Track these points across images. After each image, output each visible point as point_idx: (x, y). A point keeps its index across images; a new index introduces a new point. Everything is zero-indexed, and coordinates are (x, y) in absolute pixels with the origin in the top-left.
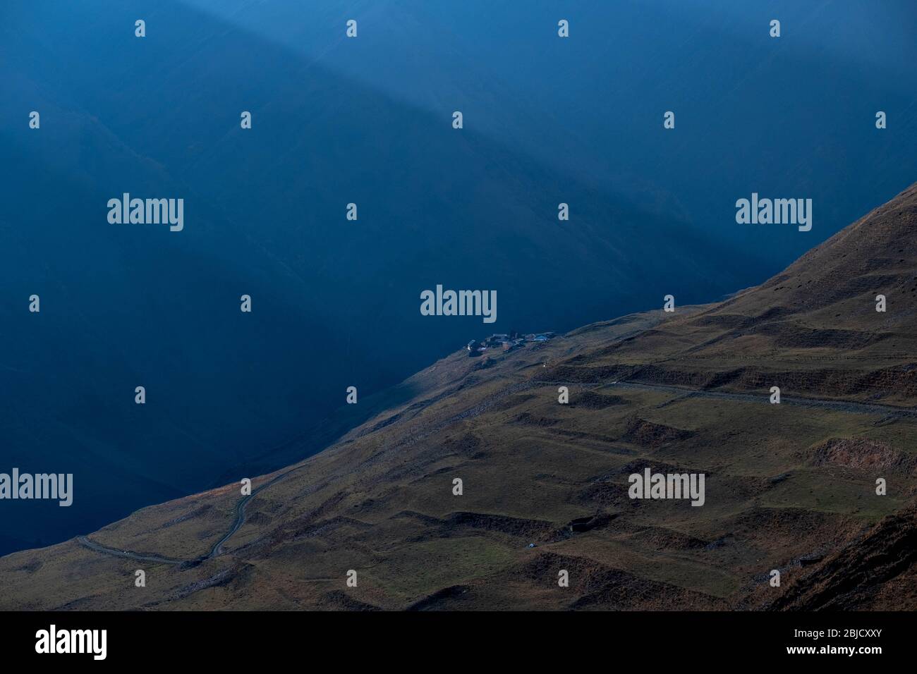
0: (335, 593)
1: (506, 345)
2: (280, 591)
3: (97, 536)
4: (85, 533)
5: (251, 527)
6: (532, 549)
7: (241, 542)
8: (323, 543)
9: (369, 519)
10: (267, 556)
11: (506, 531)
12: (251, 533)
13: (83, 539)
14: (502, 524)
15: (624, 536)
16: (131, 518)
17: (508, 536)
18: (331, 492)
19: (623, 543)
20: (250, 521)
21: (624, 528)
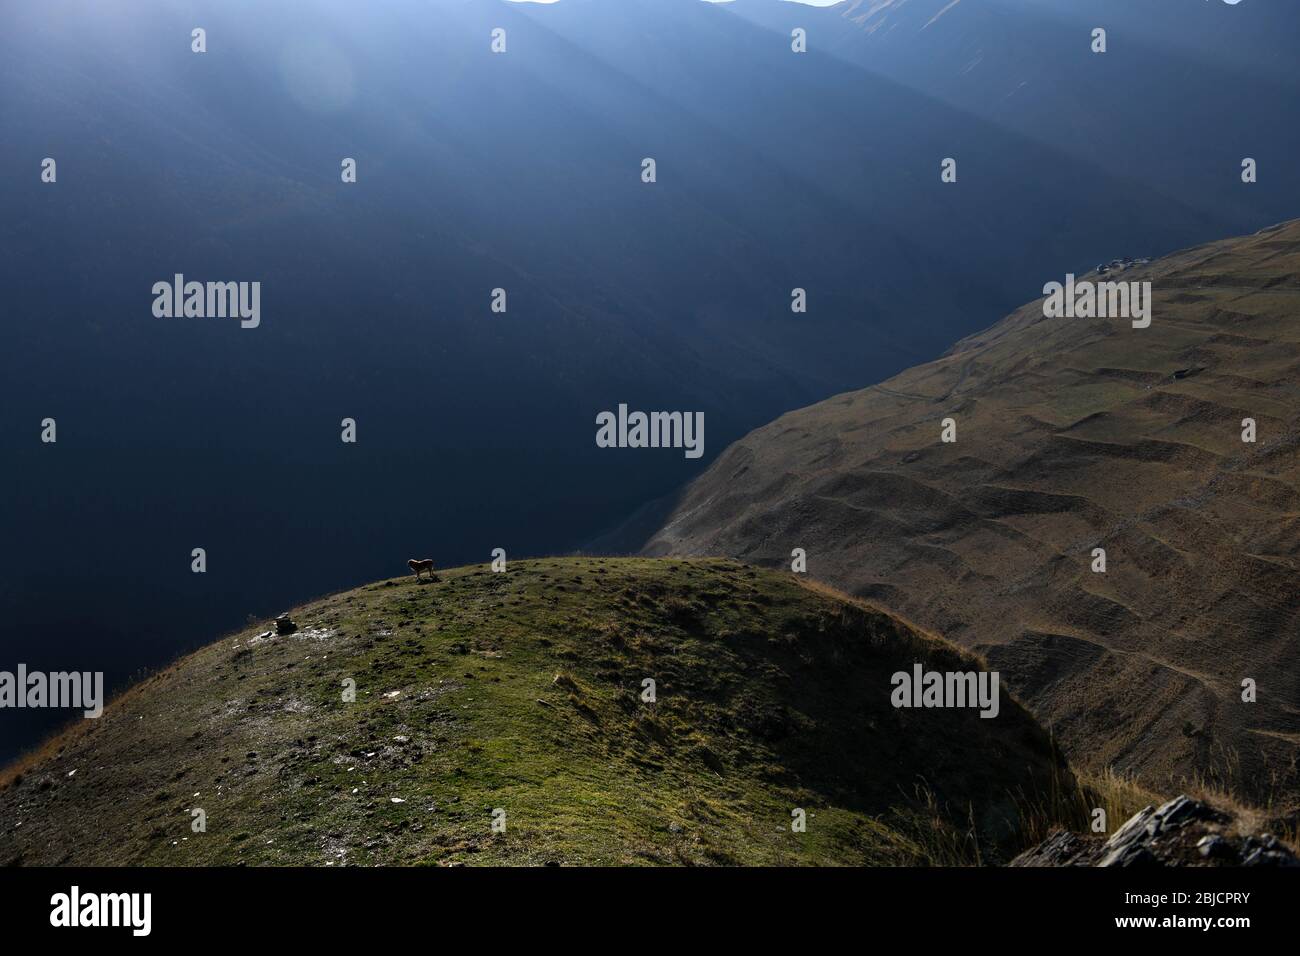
0: (1026, 416)
1: (1122, 266)
2: (993, 415)
3: (884, 385)
4: (876, 383)
5: (972, 379)
6: (1149, 390)
7: (968, 387)
8: (1017, 388)
9: (1045, 373)
10: (984, 396)
11: (1131, 379)
12: (972, 382)
13: (875, 387)
14: (1129, 375)
15: (1210, 381)
16: (902, 374)
17: (1132, 382)
18: (1021, 358)
19: (1210, 385)
20: (972, 375)
21: (1210, 376)
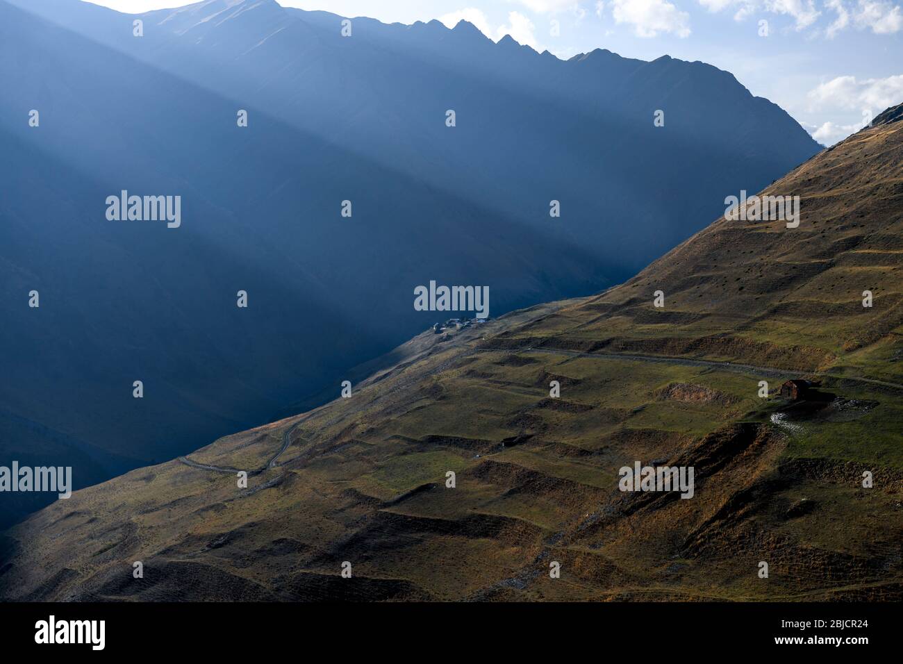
0: (350, 490)
1: (458, 326)
2: (314, 489)
3: (193, 456)
4: (185, 455)
5: (294, 448)
6: (479, 459)
7: (288, 458)
8: (342, 458)
9: (371, 441)
10: (305, 467)
11: (461, 447)
12: (293, 452)
13: (182, 459)
14: (458, 442)
15: (538, 449)
16: (215, 444)
17: (462, 450)
18: (348, 423)
19: (537, 453)
20: (293, 444)
21: (538, 444)
